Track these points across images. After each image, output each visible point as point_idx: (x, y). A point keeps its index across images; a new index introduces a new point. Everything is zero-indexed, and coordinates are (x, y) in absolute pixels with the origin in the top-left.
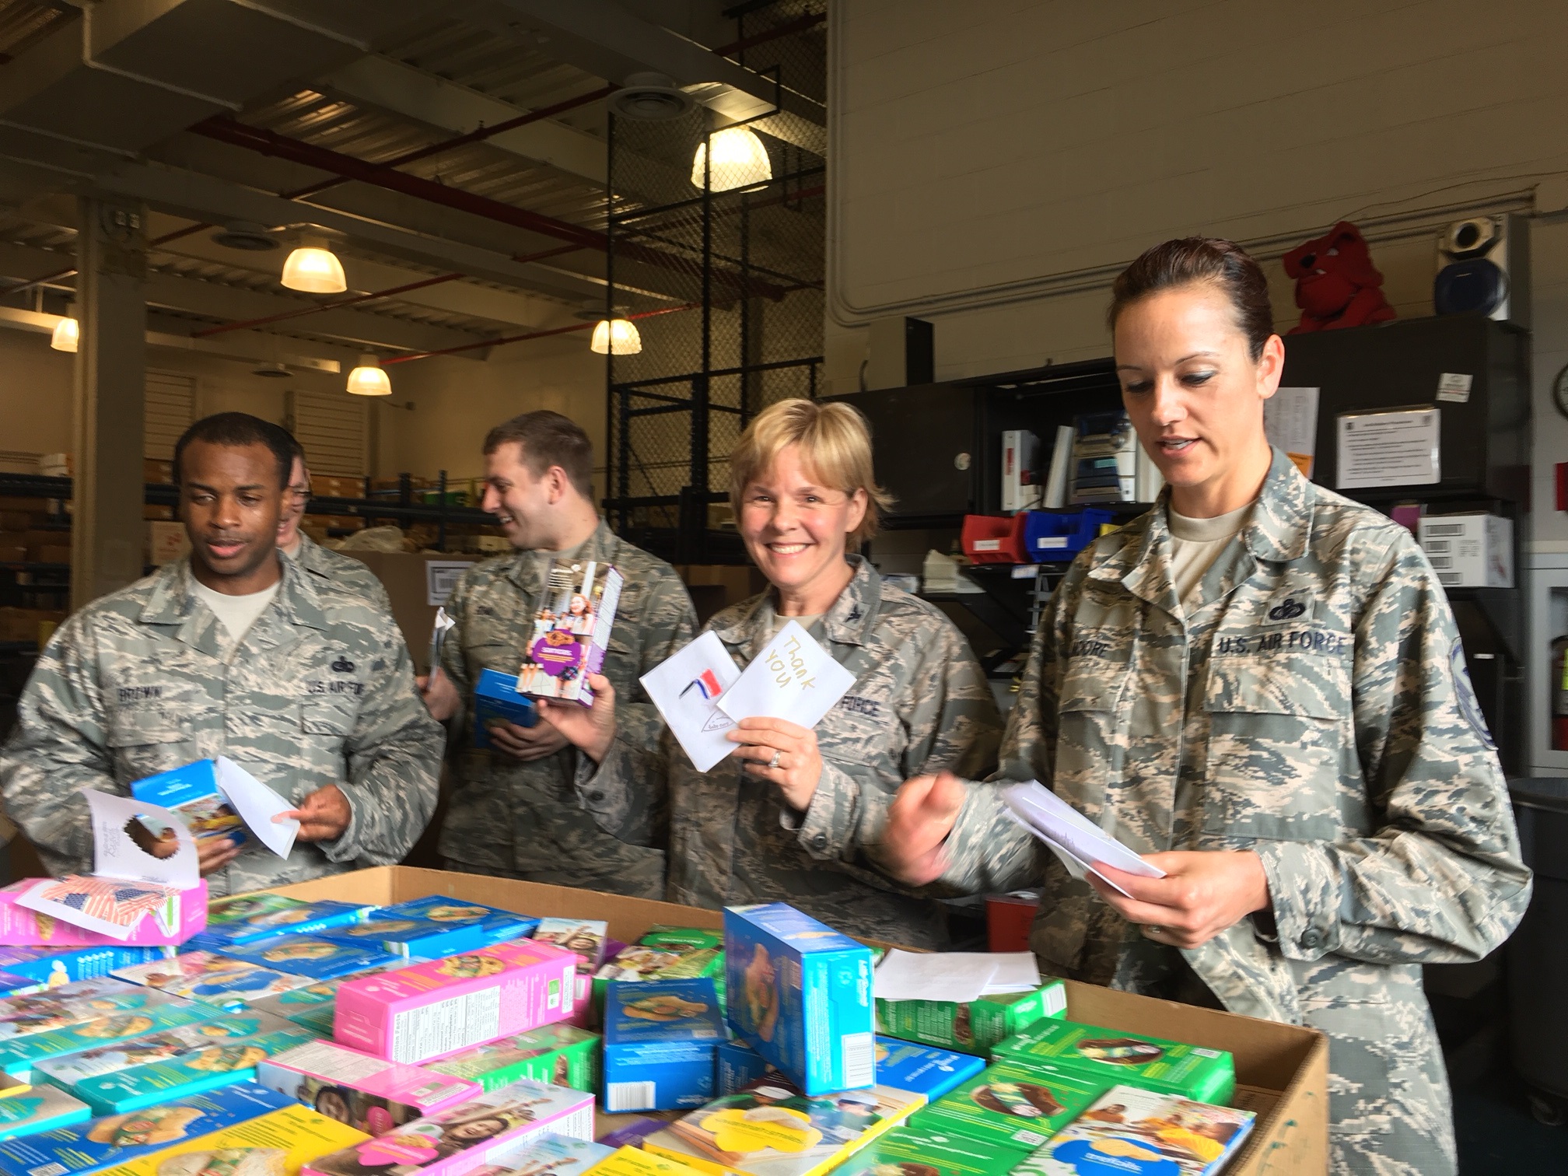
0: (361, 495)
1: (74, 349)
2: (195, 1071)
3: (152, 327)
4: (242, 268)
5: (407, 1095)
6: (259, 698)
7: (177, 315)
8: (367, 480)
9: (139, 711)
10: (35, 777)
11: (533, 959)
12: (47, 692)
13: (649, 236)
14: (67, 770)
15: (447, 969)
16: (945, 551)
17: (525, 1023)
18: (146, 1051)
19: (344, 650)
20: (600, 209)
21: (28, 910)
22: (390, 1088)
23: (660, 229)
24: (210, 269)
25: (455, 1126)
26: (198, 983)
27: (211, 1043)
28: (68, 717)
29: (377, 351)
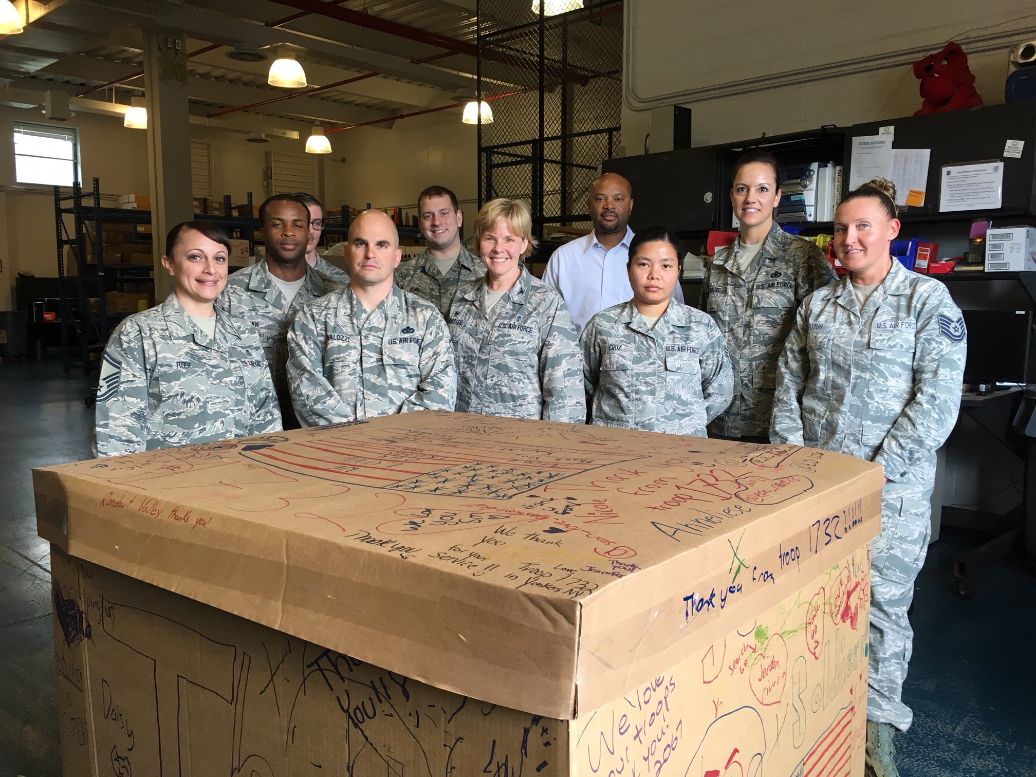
1: (146, 128)
3: (192, 112)
7: (197, 102)
16: (696, 253)
24: (232, 76)
29: (322, 124)
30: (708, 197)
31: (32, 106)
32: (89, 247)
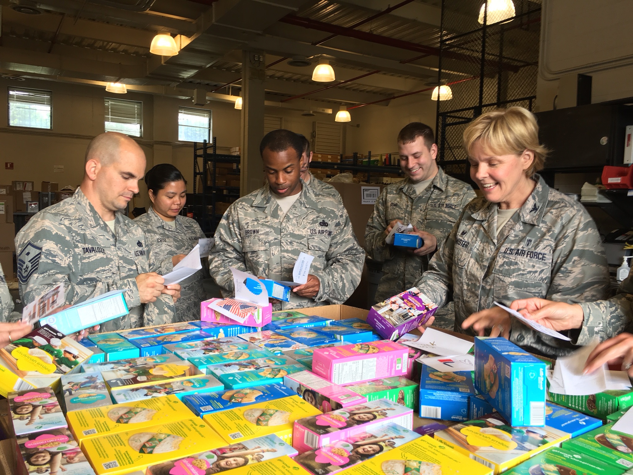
0: (339, 161)
1: (241, 109)
2: (262, 377)
3: (267, 99)
4: (298, 74)
5: (337, 398)
6: (293, 235)
7: (276, 94)
8: (341, 156)
9: (252, 238)
10: (219, 262)
11: (390, 349)
12: (223, 232)
13: (458, 47)
14: (229, 260)
15: (356, 349)
16: (593, 183)
17: (387, 374)
18: (246, 366)
19: (325, 218)
20: (437, 38)
21: (212, 310)
22: (332, 394)
23: (463, 44)
24: (287, 76)
25: (355, 414)
26: (266, 342)
27: (268, 366)
28: (229, 241)
29: (346, 104)
30: (604, 141)
31: (187, 98)
32: (209, 177)
